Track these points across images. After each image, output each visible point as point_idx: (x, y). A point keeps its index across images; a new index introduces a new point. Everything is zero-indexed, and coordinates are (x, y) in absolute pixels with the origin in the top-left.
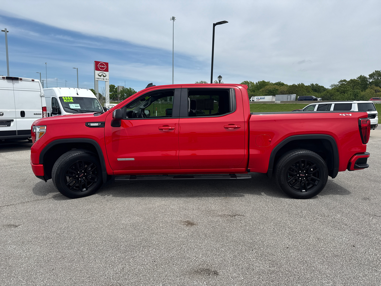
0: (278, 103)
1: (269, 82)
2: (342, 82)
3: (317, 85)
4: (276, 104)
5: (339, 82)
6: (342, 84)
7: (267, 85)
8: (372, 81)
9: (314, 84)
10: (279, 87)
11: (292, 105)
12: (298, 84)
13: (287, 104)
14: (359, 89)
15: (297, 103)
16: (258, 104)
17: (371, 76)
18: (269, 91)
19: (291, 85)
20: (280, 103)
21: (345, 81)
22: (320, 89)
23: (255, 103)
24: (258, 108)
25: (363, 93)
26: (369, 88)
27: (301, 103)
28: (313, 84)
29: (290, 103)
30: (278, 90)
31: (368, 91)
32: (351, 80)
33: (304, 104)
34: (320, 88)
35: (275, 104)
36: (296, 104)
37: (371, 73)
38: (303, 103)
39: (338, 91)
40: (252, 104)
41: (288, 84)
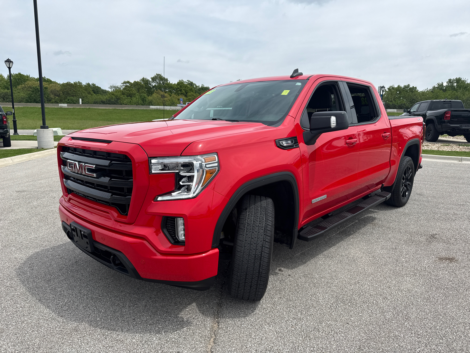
0: (64, 107)
1: (28, 77)
2: (126, 83)
3: (94, 85)
4: (62, 108)
5: (122, 84)
6: (126, 86)
7: (27, 80)
8: (155, 85)
9: (91, 84)
10: (48, 85)
11: (85, 110)
12: (74, 82)
13: (78, 108)
14: (144, 93)
15: (91, 108)
16: (33, 107)
17: (154, 79)
18: (34, 89)
19: (65, 83)
20: (67, 107)
21: (128, 82)
22: (99, 91)
23: (27, 106)
24: (35, 112)
25: (150, 98)
26: (156, 92)
27: (96, 108)
28: (89, 84)
29: (81, 107)
30: (47, 89)
31: (155, 95)
32: (135, 82)
33: (100, 109)
34: (98, 89)
35: (60, 108)
36: (89, 108)
37: (153, 76)
38: (98, 107)
39: (123, 94)
40: (22, 106)
41: (56, 82)
